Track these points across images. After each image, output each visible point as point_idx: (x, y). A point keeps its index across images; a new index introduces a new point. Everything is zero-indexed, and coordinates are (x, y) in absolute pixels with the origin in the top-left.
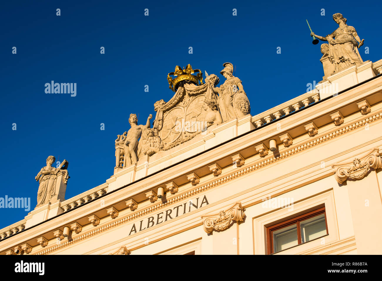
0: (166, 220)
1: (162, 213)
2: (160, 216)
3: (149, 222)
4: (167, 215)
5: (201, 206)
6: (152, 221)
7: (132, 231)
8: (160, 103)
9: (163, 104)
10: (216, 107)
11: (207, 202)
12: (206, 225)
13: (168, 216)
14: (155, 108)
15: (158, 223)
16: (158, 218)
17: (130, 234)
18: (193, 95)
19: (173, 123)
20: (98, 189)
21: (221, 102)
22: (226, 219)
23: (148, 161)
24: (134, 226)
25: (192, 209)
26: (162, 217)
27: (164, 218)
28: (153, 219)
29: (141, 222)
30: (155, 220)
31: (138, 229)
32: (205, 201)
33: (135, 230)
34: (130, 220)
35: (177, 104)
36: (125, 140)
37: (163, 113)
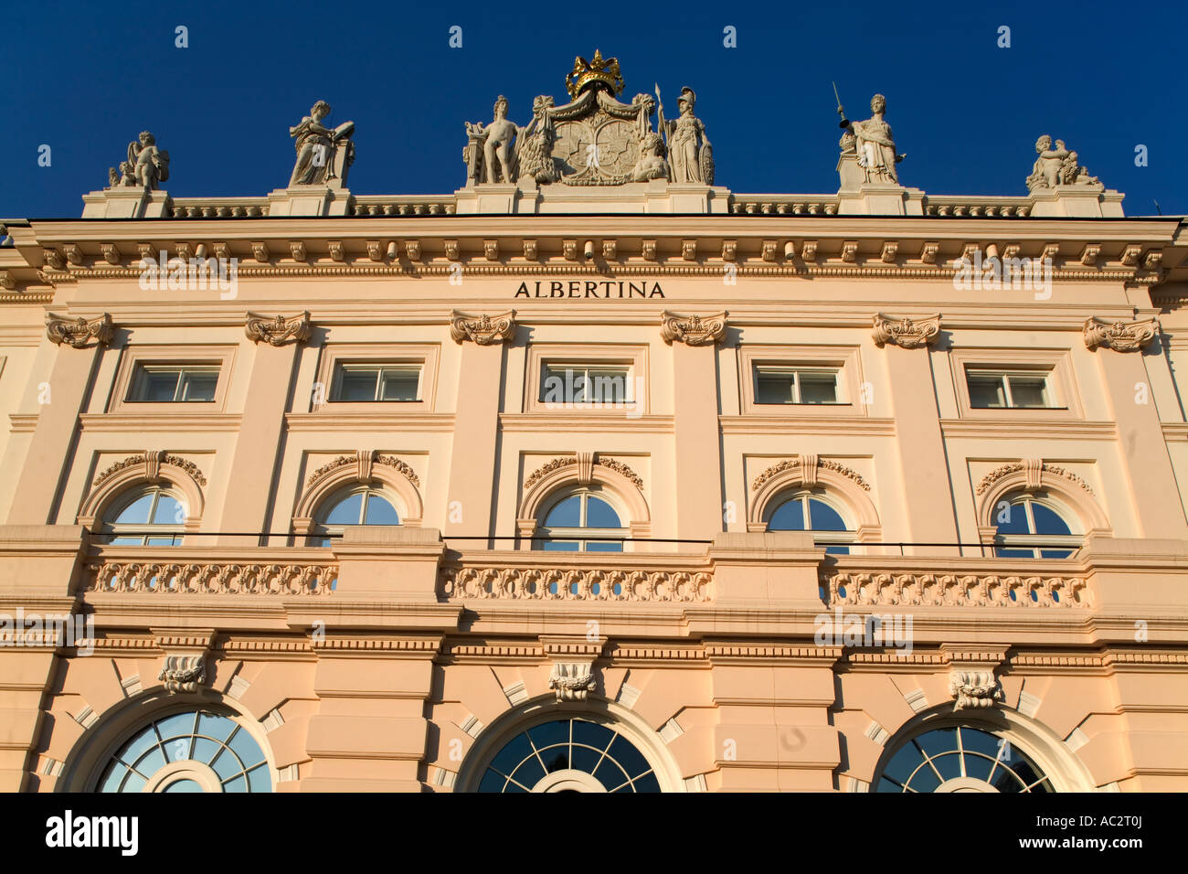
0: (587, 296)
1: (579, 283)
2: (575, 286)
3: (553, 290)
4: (588, 289)
5: (651, 296)
6: (559, 289)
7: (519, 292)
8: (547, 100)
9: (552, 105)
10: (662, 150)
11: (660, 292)
12: (668, 327)
13: (590, 292)
14: (537, 105)
15: (570, 296)
16: (571, 289)
17: (517, 296)
18: (612, 115)
19: (573, 144)
21: (674, 144)
22: (699, 330)
23: (537, 188)
24: (523, 285)
25: (636, 295)
26: (578, 289)
27: (583, 292)
28: (561, 286)
29: (538, 284)
30: (566, 289)
31: (532, 291)
32: (657, 290)
33: (526, 292)
34: (519, 273)
35: (579, 117)
36: (487, 136)
37: (552, 122)
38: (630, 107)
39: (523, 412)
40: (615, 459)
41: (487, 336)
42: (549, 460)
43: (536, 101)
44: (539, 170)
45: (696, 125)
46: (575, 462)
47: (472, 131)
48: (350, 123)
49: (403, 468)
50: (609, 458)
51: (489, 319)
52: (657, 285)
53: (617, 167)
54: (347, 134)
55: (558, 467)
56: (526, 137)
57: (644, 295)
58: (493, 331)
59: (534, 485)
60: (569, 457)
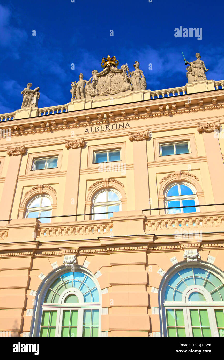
0: (106, 130)
1: (104, 126)
2: (102, 127)
3: (96, 129)
4: (106, 128)
5: (126, 127)
6: (98, 129)
7: (86, 131)
8: (95, 71)
9: (97, 73)
11: (129, 126)
12: (130, 136)
14: (92, 73)
16: (101, 128)
17: (85, 133)
18: (115, 72)
19: (103, 83)
20: (61, 106)
21: (133, 79)
22: (140, 136)
23: (92, 99)
24: (87, 129)
25: (121, 127)
26: (103, 128)
27: (105, 129)
28: (98, 128)
29: (91, 128)
30: (100, 129)
31: (90, 131)
32: (127, 125)
33: (88, 131)
34: (85, 126)
35: (105, 75)
36: (77, 85)
37: (97, 77)
38: (120, 69)
39: (87, 168)
40: (116, 179)
41: (76, 146)
42: (95, 182)
43: (92, 72)
44: (92, 93)
45: (139, 72)
46: (103, 181)
47: (73, 85)
48: (38, 87)
49: (52, 189)
50: (114, 179)
51: (76, 141)
52: (127, 123)
53: (117, 88)
54: (37, 91)
55: (98, 184)
56: (89, 84)
57: (123, 127)
58: (78, 144)
59: (90, 190)
60: (101, 180)
